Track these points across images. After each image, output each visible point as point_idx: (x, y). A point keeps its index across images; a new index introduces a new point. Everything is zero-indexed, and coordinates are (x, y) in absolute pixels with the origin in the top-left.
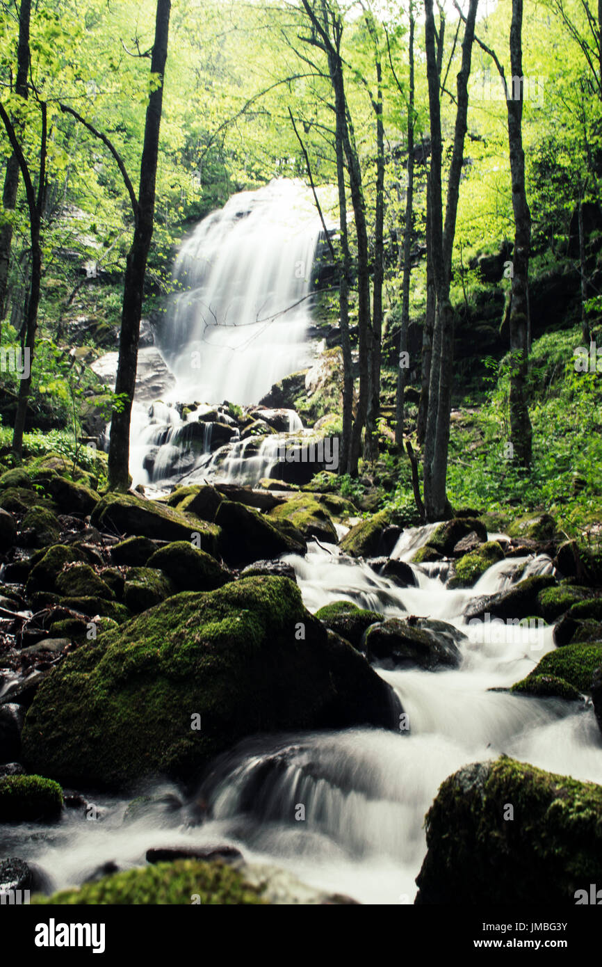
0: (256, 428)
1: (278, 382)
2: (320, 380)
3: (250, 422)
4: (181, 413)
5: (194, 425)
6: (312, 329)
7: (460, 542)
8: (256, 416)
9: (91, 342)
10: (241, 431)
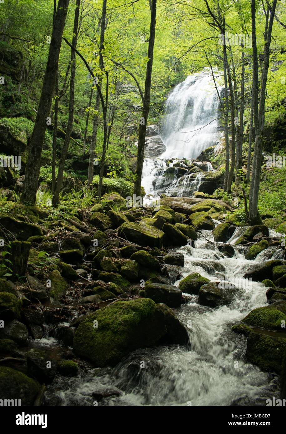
0: (194, 170)
1: (204, 150)
2: (220, 150)
3: (192, 167)
4: (166, 163)
5: (171, 168)
6: (219, 128)
7: (255, 236)
8: (195, 165)
9: (135, 134)
10: (189, 171)
